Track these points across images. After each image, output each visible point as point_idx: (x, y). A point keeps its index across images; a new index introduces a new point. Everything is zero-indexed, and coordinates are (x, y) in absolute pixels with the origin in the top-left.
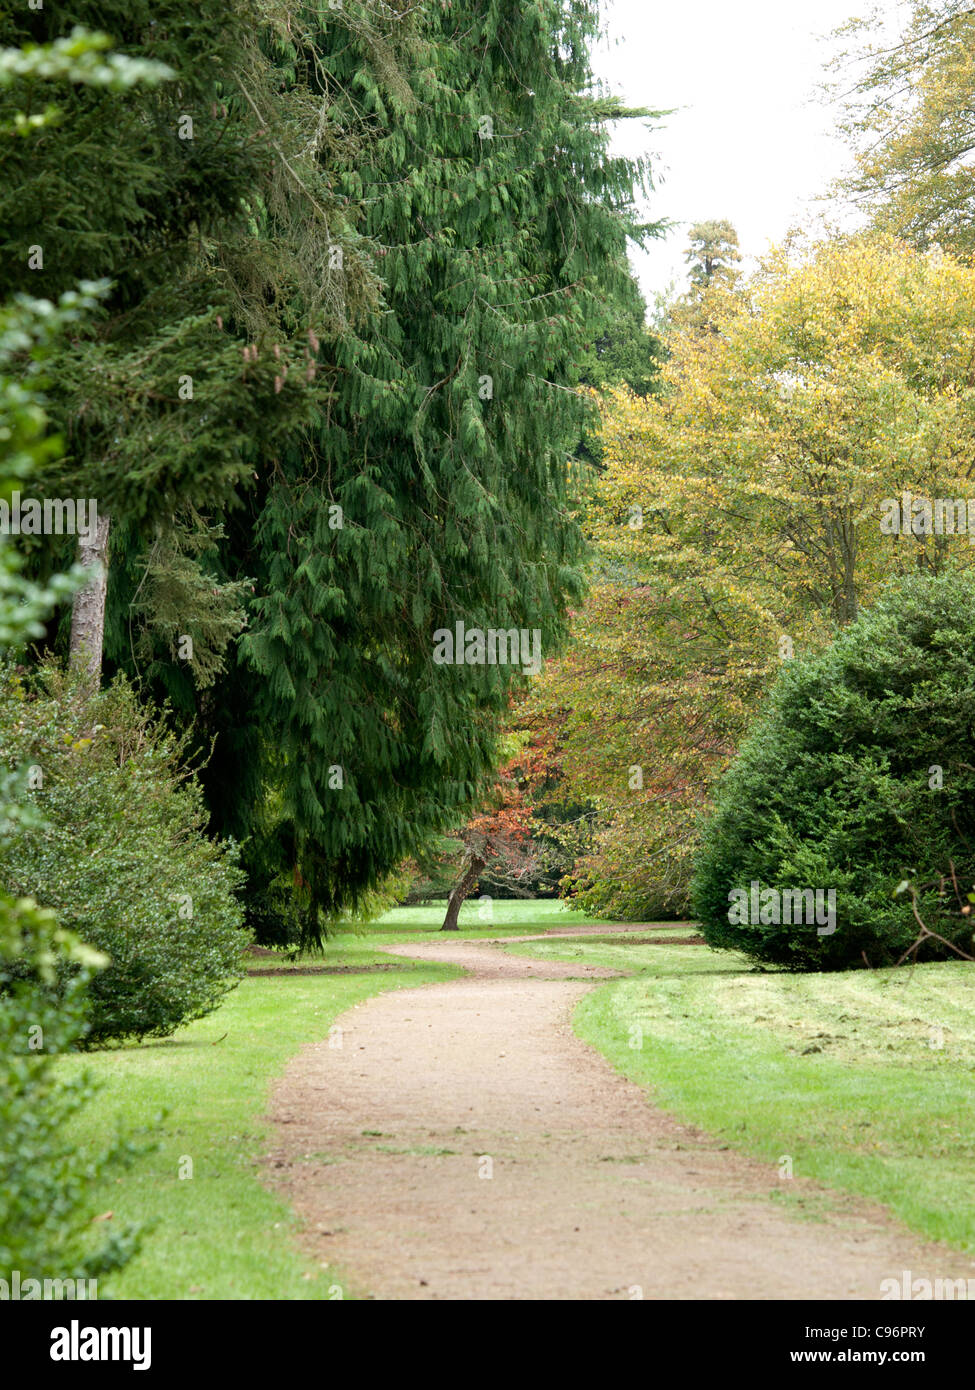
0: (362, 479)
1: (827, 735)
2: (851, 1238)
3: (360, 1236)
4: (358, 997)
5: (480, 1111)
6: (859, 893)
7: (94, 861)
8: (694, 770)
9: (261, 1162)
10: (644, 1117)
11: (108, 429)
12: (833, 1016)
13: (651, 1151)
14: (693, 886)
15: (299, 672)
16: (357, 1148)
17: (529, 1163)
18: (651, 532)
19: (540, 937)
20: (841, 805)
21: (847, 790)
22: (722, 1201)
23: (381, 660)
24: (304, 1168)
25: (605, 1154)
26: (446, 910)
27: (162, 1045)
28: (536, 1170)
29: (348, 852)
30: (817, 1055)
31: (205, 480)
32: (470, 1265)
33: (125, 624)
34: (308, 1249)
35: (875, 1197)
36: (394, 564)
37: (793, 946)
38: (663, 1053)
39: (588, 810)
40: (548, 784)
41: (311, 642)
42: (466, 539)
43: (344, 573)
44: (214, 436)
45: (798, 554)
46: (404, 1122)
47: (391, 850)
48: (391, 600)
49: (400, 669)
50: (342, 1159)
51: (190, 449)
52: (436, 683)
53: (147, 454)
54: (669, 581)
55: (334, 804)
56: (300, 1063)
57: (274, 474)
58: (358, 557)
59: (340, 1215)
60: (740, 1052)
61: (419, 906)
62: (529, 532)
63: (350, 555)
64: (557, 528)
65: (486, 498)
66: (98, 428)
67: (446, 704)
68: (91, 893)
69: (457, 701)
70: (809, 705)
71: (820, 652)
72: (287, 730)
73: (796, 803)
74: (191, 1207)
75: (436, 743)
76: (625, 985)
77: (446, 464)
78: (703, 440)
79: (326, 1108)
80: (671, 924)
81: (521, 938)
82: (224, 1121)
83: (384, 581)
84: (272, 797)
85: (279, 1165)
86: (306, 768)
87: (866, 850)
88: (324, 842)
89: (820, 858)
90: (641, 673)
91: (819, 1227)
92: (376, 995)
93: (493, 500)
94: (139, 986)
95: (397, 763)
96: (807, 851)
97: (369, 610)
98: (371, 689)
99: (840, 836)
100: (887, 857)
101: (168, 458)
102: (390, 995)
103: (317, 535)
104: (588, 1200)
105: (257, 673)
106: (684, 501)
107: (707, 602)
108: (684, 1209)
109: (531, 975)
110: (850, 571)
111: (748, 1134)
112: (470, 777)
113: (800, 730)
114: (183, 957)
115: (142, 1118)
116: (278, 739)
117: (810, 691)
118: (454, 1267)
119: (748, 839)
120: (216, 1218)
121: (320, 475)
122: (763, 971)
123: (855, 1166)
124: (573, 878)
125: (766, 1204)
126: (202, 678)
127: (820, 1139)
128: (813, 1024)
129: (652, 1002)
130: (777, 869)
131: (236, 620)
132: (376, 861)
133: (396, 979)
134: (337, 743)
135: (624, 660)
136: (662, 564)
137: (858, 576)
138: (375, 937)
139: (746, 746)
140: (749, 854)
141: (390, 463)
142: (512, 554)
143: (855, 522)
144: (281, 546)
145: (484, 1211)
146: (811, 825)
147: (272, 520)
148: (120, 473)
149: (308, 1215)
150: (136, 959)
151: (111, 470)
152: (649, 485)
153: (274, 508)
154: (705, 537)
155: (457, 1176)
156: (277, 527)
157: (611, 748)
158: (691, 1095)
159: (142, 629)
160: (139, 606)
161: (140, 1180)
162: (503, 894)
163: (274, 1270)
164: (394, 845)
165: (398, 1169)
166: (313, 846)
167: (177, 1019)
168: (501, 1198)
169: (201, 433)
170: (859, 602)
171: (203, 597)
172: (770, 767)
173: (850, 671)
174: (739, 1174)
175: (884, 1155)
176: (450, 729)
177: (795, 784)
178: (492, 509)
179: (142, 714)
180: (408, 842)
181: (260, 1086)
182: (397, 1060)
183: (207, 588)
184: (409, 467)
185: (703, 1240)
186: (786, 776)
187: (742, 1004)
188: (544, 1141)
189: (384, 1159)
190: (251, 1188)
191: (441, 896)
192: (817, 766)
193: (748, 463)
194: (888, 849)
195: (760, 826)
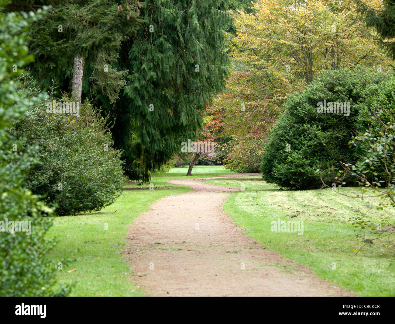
0: (161, 39)
1: (302, 118)
2: (299, 278)
3: (151, 277)
4: (158, 198)
5: (192, 236)
6: (311, 166)
7: (76, 158)
8: (263, 128)
9: (123, 252)
10: (241, 238)
11: (76, 31)
12: (302, 205)
13: (242, 249)
14: (262, 164)
15: (142, 98)
16: (153, 248)
17: (204, 253)
18: (251, 55)
19: (216, 178)
20: (306, 140)
21: (308, 135)
22: (261, 266)
23: (167, 94)
24: (136, 254)
25: (228, 250)
26: (188, 169)
27: (98, 214)
28: (206, 256)
29: (157, 153)
30: (296, 218)
31: (106, 46)
32: (183, 287)
33: (89, 83)
34: (134, 281)
35: (307, 265)
36: (171, 65)
37: (291, 182)
38: (249, 217)
39: (231, 139)
40: (219, 131)
41: (146, 89)
42: (194, 58)
43: (156, 68)
44: (108, 33)
45: (295, 62)
46: (168, 239)
47: (170, 152)
48: (170, 76)
49: (173, 97)
50: (148, 251)
51: (101, 37)
52: (184, 101)
53: (88, 39)
54: (256, 70)
55: (153, 138)
56: (139, 219)
57: (135, 38)
58: (160, 63)
59: (145, 270)
60: (272, 217)
61: (181, 167)
62: (212, 56)
63: (158, 63)
64: (221, 55)
65: (199, 45)
66: (73, 30)
67: (187, 108)
68: (76, 167)
69: (190, 107)
70: (297, 109)
71: (301, 93)
72: (138, 116)
73: (293, 139)
74: (100, 267)
75: (184, 120)
76: (240, 194)
77: (187, 35)
78: (267, 27)
79: (145, 235)
80: (256, 174)
81: (211, 178)
82: (113, 239)
83: (168, 70)
84: (134, 135)
85: (129, 253)
86: (144, 127)
87: (314, 153)
88: (150, 150)
89: (300, 156)
90: (247, 98)
91: (290, 275)
92: (164, 197)
93: (201, 46)
94: (90, 196)
95: (172, 126)
96: (296, 153)
97: (164, 79)
98: (164, 103)
99: (305, 149)
100: (320, 156)
101: (95, 40)
102: (168, 197)
103: (148, 56)
104: (221, 266)
105: (130, 98)
106: (261, 45)
107: (268, 76)
108: (249, 269)
109: (212, 190)
110: (311, 67)
111: (272, 244)
112: (194, 130)
113: (294, 117)
114: (104, 187)
115: (88, 238)
116: (136, 119)
117: (297, 105)
118: (178, 288)
119: (278, 150)
120: (107, 271)
121: (149, 38)
122: (282, 190)
123: (302, 255)
124: (227, 159)
125: (274, 267)
126: (112, 100)
127: (293, 246)
128: (295, 208)
129: (247, 200)
130: (287, 159)
131: (122, 83)
132: (166, 156)
133: (170, 191)
134: (154, 120)
135: (242, 94)
136: (254, 65)
137: (314, 69)
138: (166, 177)
139: (278, 122)
140: (278, 154)
141: (170, 34)
142: (207, 63)
143: (313, 52)
144: (137, 59)
145: (189, 269)
146: (297, 146)
147: (134, 51)
148: (80, 44)
149: (136, 270)
150: (89, 187)
151: (77, 43)
152: (250, 40)
153: (135, 48)
154: (267, 57)
155: (182, 257)
156: (136, 54)
157: (238, 121)
158: (256, 231)
159: (94, 85)
160: (93, 78)
161: (86, 258)
162: (206, 164)
163: (122, 289)
164: (171, 151)
165: (165, 255)
166: (146, 151)
167: (102, 206)
168: (194, 265)
169: (105, 32)
170: (314, 76)
171: (112, 76)
172: (285, 128)
173: (309, 99)
174: (267, 257)
175: (312, 251)
176: (188, 116)
177: (293, 133)
178: (201, 48)
179: (94, 111)
180: (175, 150)
181: (125, 227)
182: (168, 219)
183: (113, 73)
184: (176, 36)
185: (254, 279)
186: (289, 131)
187: (274, 201)
188: (210, 245)
189: (161, 252)
190: (119, 261)
191: (187, 164)
192: (299, 128)
193: (281, 34)
194: (320, 153)
195: (282, 146)
